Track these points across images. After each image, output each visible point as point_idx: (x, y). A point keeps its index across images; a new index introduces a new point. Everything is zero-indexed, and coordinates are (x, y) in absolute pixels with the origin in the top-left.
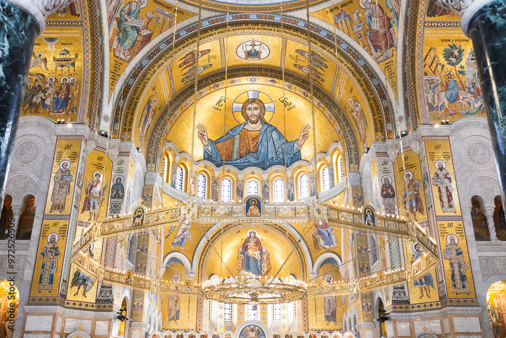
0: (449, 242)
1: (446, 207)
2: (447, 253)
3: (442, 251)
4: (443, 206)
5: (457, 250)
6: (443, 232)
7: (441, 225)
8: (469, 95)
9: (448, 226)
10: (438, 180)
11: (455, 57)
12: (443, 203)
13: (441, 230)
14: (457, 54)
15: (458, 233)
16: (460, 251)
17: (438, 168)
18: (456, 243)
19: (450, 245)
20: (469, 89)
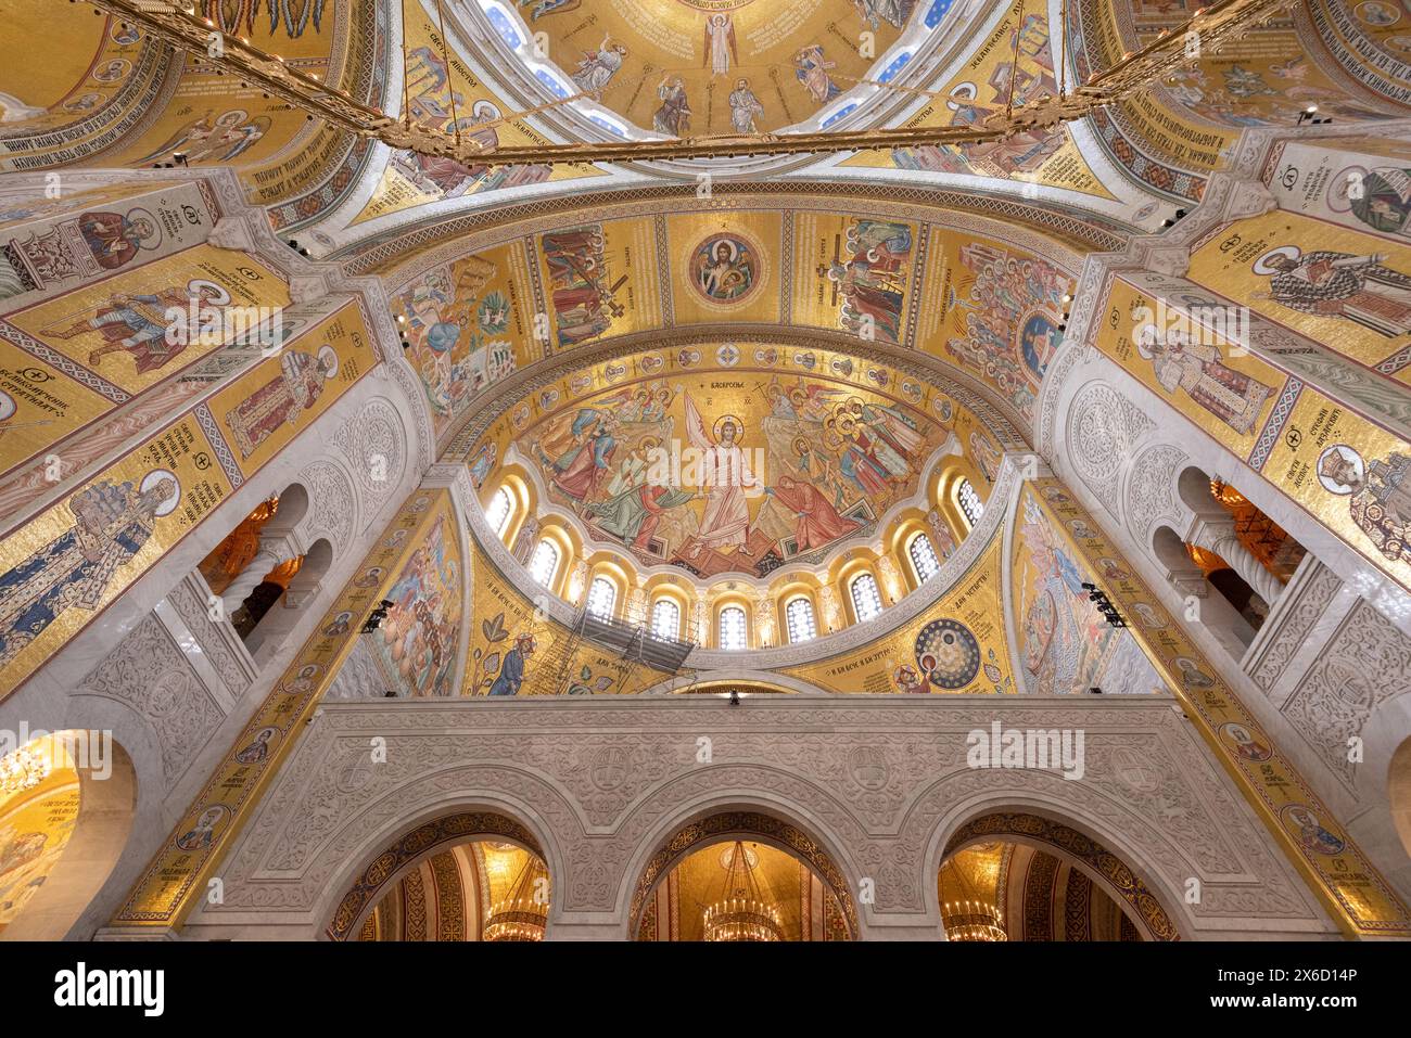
0: (148, 485)
1: (245, 424)
2: (103, 499)
3: (103, 477)
4: (242, 411)
5: (135, 527)
6: (168, 447)
7: (185, 429)
8: (448, 375)
9: (195, 457)
10: (296, 369)
11: (492, 320)
12: (249, 408)
13: (169, 437)
14: (497, 322)
15: (193, 501)
16: (138, 538)
17: (320, 356)
18: (159, 511)
19: (140, 495)
20: (456, 370)
